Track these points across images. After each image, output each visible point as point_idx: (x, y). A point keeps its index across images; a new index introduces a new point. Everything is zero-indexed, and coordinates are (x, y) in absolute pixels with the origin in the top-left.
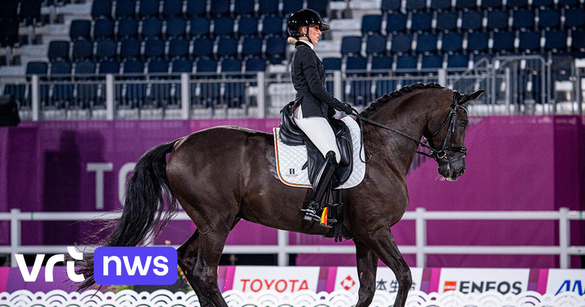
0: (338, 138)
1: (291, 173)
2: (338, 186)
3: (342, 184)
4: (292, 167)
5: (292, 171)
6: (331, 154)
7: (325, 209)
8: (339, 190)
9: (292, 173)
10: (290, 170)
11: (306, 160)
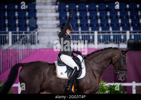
0: (76, 63)
3: (78, 77)
5: (62, 73)
6: (76, 68)
7: (73, 86)
11: (66, 70)
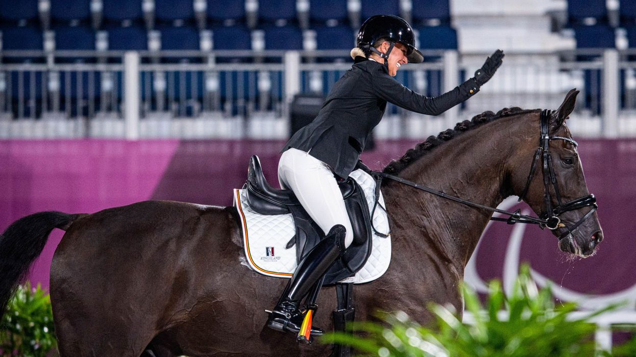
1: (268, 255)
2: (345, 278)
4: (270, 245)
5: (270, 251)
7: (310, 313)
8: (347, 284)
9: (270, 254)
10: (267, 249)
